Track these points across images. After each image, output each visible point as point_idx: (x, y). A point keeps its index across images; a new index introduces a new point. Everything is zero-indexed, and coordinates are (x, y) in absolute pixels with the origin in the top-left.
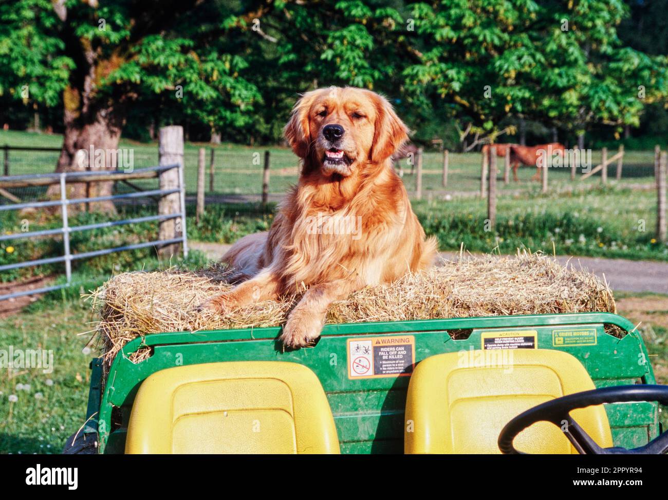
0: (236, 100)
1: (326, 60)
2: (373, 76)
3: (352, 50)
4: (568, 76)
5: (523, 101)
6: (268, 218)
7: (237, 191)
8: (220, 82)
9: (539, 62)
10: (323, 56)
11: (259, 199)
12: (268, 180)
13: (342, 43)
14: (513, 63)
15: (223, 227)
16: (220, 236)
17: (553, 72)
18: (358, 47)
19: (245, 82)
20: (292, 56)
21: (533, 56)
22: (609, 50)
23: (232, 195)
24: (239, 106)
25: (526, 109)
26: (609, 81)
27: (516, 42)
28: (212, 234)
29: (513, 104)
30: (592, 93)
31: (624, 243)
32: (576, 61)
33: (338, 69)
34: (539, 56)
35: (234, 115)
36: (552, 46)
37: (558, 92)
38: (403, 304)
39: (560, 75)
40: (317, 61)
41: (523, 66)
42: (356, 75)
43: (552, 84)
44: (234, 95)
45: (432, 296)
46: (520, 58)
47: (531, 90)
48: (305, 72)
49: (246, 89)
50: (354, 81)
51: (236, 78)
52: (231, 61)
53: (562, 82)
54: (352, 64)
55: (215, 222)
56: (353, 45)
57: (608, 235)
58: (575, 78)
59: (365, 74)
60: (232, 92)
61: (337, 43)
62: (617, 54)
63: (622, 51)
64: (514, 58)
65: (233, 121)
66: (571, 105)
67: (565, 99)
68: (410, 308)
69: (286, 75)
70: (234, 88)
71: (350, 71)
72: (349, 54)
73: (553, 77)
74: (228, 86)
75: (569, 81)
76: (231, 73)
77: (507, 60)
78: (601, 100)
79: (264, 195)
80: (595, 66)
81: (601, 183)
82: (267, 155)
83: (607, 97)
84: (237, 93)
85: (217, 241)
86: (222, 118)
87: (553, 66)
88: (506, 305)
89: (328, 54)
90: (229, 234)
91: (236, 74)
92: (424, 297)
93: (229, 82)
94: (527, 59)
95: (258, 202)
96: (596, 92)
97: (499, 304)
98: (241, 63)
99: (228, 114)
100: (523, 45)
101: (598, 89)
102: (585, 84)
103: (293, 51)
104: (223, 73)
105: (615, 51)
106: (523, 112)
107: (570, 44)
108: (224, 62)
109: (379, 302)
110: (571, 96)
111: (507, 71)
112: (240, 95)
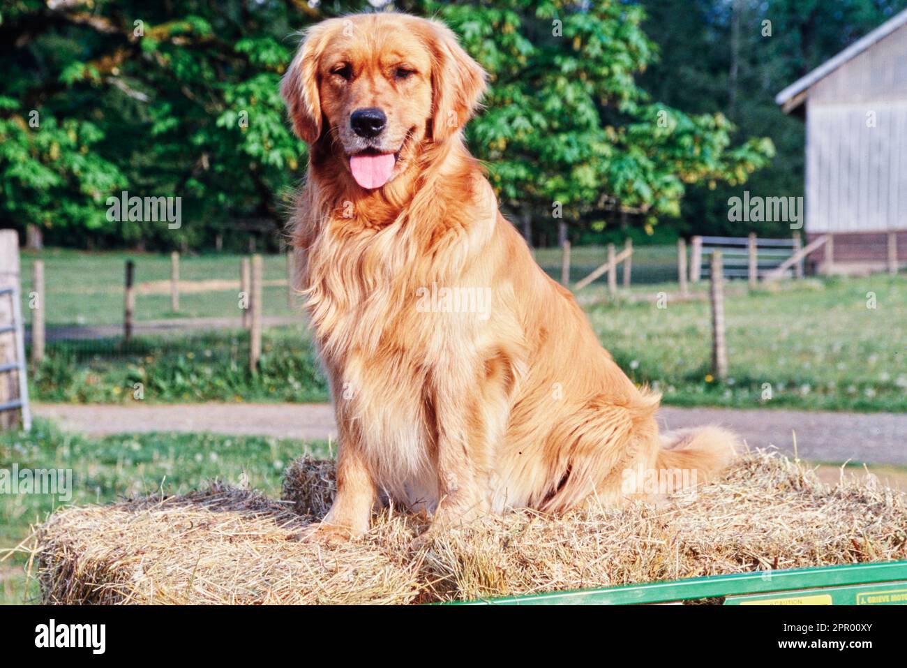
0: (87, 188)
1: (224, 128)
2: (296, 150)
3: (264, 113)
4: (579, 144)
5: (517, 182)
6: (145, 364)
7: (81, 320)
8: (63, 161)
9: (537, 126)
10: (220, 122)
11: (120, 332)
12: (132, 303)
13: (249, 103)
14: (501, 128)
15: (75, 378)
16: (72, 392)
17: (558, 140)
18: (271, 107)
19: (99, 161)
20: (171, 122)
21: (529, 117)
22: (632, 108)
23: (74, 327)
24: (91, 197)
25: (522, 194)
26: (636, 152)
27: (503, 97)
28: (59, 390)
29: (503, 186)
30: (614, 169)
31: (669, 383)
32: (588, 124)
33: (243, 140)
34: (538, 118)
35: (85, 211)
36: (554, 104)
37: (565, 168)
38: (604, 556)
39: (568, 144)
40: (212, 128)
41: (516, 131)
42: (271, 149)
43: (557, 157)
44: (85, 181)
45: (649, 541)
46: (510, 121)
47: (527, 166)
48: (191, 145)
49: (104, 171)
50: (268, 157)
51: (86, 156)
52: (78, 131)
53: (571, 155)
54: (265, 132)
55: (62, 371)
56: (266, 106)
57: (645, 372)
58: (589, 147)
59: (284, 146)
60: (81, 175)
61: (242, 101)
62: (644, 113)
63: (651, 109)
64: (502, 121)
65: (83, 220)
66: (587, 187)
67: (578, 180)
68: (616, 561)
69: (159, 149)
70: (84, 170)
71: (262, 143)
72: (261, 119)
73: (559, 147)
74: (76, 168)
75: (581, 153)
76: (77, 149)
77: (492, 123)
78: (627, 181)
79: (128, 327)
80: (616, 131)
81: (609, 293)
82: (130, 266)
83: (636, 175)
84: (89, 177)
85: (66, 400)
86: (65, 216)
87: (556, 132)
88: (760, 549)
89: (227, 120)
90: (86, 390)
91: (84, 149)
92: (637, 542)
93: (77, 162)
94: (521, 122)
95: (117, 337)
96: (620, 168)
97: (749, 547)
98: (93, 133)
99: (74, 209)
100: (513, 102)
101: (624, 164)
102: (604, 157)
103: (173, 113)
104: (65, 148)
105: (641, 109)
106: (518, 198)
107: (580, 100)
108: (67, 131)
109: (563, 552)
110: (585, 174)
111: (494, 139)
112: (94, 182)
